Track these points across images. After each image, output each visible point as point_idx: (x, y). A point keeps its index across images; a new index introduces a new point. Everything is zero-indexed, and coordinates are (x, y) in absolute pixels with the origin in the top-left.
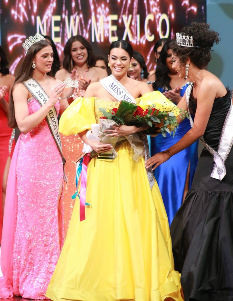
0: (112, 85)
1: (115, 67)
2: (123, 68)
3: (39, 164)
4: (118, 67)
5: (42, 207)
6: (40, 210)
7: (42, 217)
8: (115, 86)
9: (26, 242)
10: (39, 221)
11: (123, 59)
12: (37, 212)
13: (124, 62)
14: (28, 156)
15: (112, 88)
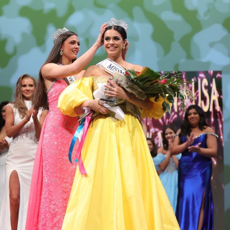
0: (110, 66)
1: (109, 48)
2: (116, 47)
3: (63, 141)
4: (112, 47)
5: (66, 183)
6: (64, 185)
7: (66, 192)
8: (113, 67)
9: (50, 215)
10: (63, 196)
11: (116, 38)
12: (61, 187)
13: (117, 42)
14: (53, 133)
15: (110, 68)
